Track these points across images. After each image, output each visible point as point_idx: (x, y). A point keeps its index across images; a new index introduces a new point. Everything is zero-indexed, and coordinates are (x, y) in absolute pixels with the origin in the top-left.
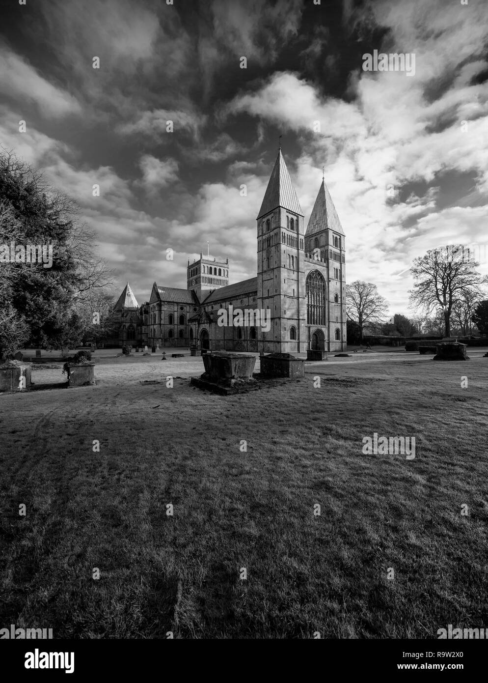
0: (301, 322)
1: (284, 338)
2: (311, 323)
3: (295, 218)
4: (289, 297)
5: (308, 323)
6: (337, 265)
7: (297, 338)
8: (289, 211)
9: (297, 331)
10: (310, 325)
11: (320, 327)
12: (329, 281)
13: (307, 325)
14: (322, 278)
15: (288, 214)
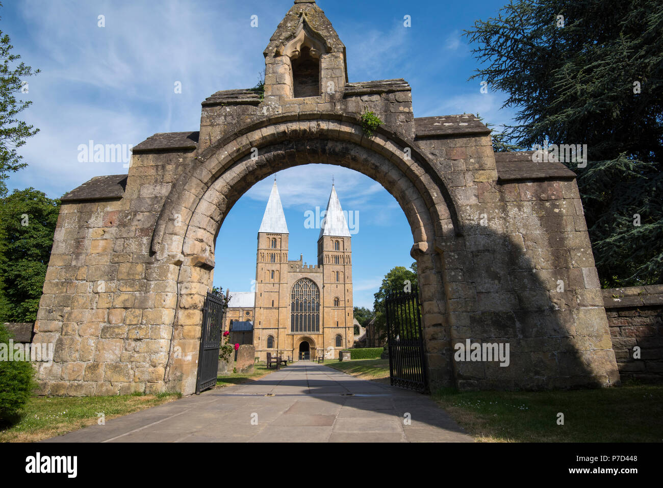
0: (281, 330)
1: (258, 347)
2: (297, 331)
3: (277, 237)
4: (267, 308)
5: (292, 330)
6: (339, 268)
7: (276, 346)
8: (268, 234)
9: (275, 339)
10: (293, 333)
11: (307, 334)
12: (324, 287)
13: (290, 332)
14: (314, 283)
15: (268, 236)
